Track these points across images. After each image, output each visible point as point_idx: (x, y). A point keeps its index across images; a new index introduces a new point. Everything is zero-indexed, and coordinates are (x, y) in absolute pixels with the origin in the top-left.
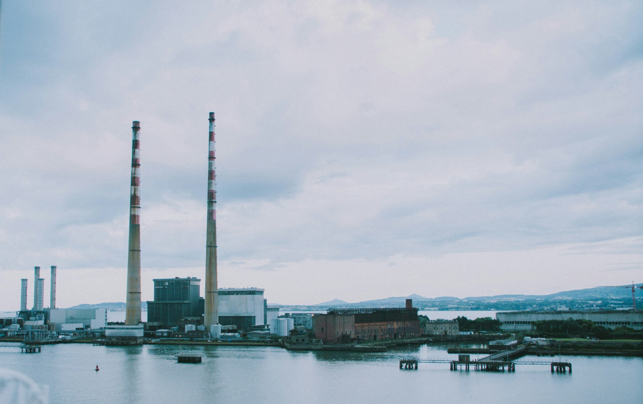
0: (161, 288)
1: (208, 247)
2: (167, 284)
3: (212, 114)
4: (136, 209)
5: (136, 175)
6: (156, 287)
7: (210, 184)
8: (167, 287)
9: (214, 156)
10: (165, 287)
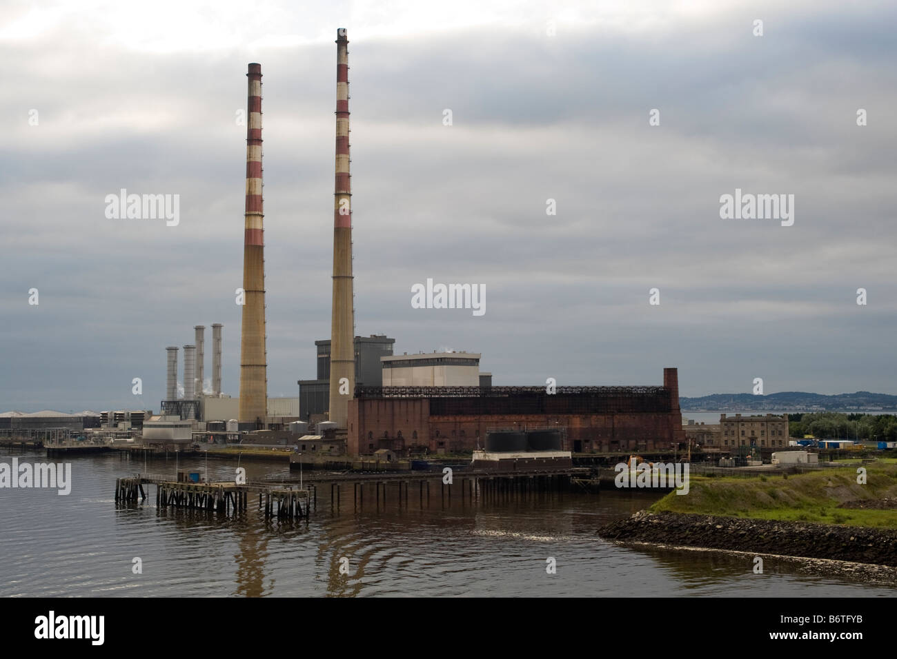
1: (334, 277)
4: (253, 218)
5: (251, 159)
9: (347, 110)
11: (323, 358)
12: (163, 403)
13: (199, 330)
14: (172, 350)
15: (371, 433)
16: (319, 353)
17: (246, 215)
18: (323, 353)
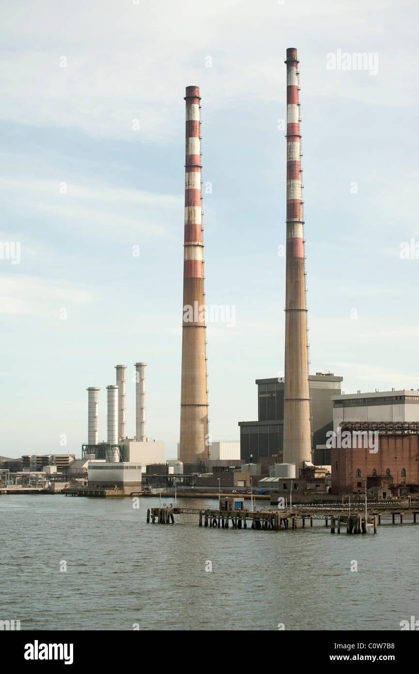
0: (268, 397)
1: (287, 311)
3: (291, 52)
4: (193, 248)
5: (190, 186)
7: (290, 188)
10: (274, 395)
11: (265, 398)
12: (85, 447)
13: (120, 369)
14: (91, 390)
15: (359, 471)
16: (260, 393)
17: (185, 246)
18: (264, 393)
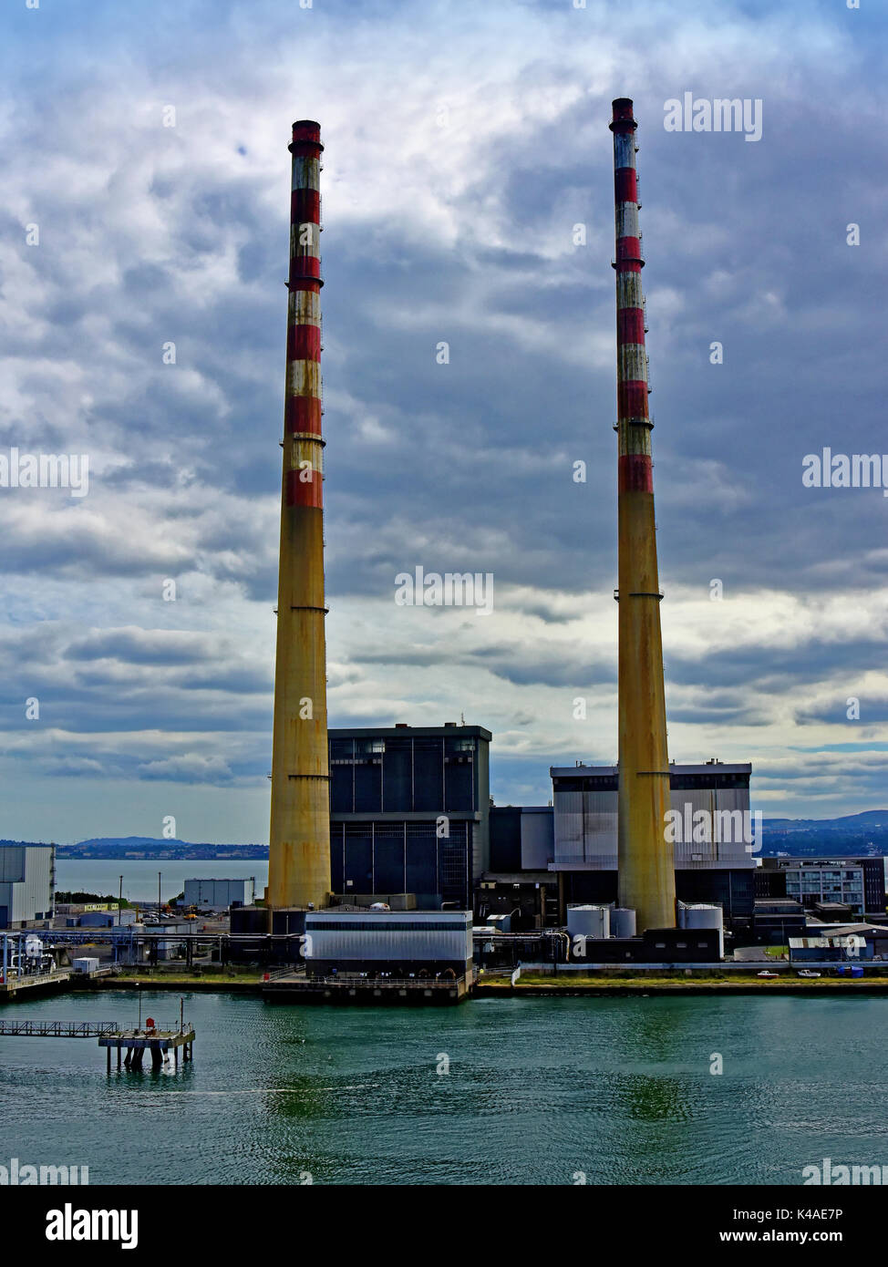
0: (358, 766)
2: (379, 749)
3: (622, 106)
6: (333, 762)
8: (380, 761)
10: (375, 762)
